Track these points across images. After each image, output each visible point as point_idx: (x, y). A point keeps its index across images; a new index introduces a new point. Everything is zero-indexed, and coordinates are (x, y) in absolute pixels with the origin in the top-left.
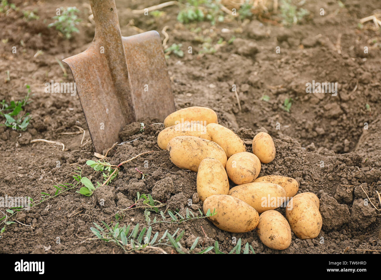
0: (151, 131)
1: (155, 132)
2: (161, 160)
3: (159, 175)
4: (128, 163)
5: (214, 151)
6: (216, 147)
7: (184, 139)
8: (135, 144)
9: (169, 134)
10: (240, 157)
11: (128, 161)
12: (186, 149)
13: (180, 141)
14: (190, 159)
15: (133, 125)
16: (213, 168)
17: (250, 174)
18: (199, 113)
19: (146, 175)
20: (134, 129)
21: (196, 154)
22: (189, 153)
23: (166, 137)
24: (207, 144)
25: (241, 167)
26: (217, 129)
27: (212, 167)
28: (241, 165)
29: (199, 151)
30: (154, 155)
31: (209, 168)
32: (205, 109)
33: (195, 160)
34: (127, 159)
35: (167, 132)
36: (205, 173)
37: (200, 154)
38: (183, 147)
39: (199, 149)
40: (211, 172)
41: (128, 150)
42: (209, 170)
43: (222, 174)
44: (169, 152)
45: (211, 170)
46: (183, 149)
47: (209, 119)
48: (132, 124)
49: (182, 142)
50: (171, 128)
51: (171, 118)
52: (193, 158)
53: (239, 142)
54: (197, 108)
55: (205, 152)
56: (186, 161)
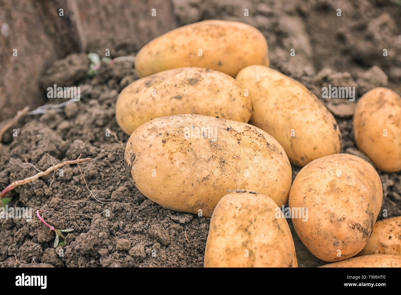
0: (110, 78)
1: (119, 80)
2: (118, 173)
3: (95, 245)
4: (29, 186)
5: (256, 160)
6: (264, 146)
7: (171, 132)
8: (69, 114)
9: (140, 100)
10: (330, 178)
11: (27, 180)
12: (177, 164)
13: (161, 138)
14: (190, 189)
15: (71, 63)
16: (253, 232)
17: (360, 235)
18: (221, 39)
19: (65, 234)
20: (72, 71)
21: (206, 173)
22: (186, 172)
23: (134, 109)
24: (239, 141)
25: (333, 215)
26: (265, 84)
27: (251, 229)
28: (332, 210)
29: (215, 163)
30: (102, 158)
31: (240, 233)
32: (236, 29)
33: (202, 190)
34: (26, 175)
35: (137, 96)
36: (228, 250)
37: (217, 172)
38: (167, 156)
39: (213, 157)
40: (245, 245)
41: (37, 143)
42: (240, 239)
43: (278, 247)
44: (130, 168)
45: (246, 238)
46: (168, 164)
47: (246, 53)
48: (68, 58)
49: (164, 142)
50: (148, 85)
51: (150, 53)
52: (196, 184)
53: (322, 122)
54: (218, 27)
55: (232, 164)
56: (179, 195)
